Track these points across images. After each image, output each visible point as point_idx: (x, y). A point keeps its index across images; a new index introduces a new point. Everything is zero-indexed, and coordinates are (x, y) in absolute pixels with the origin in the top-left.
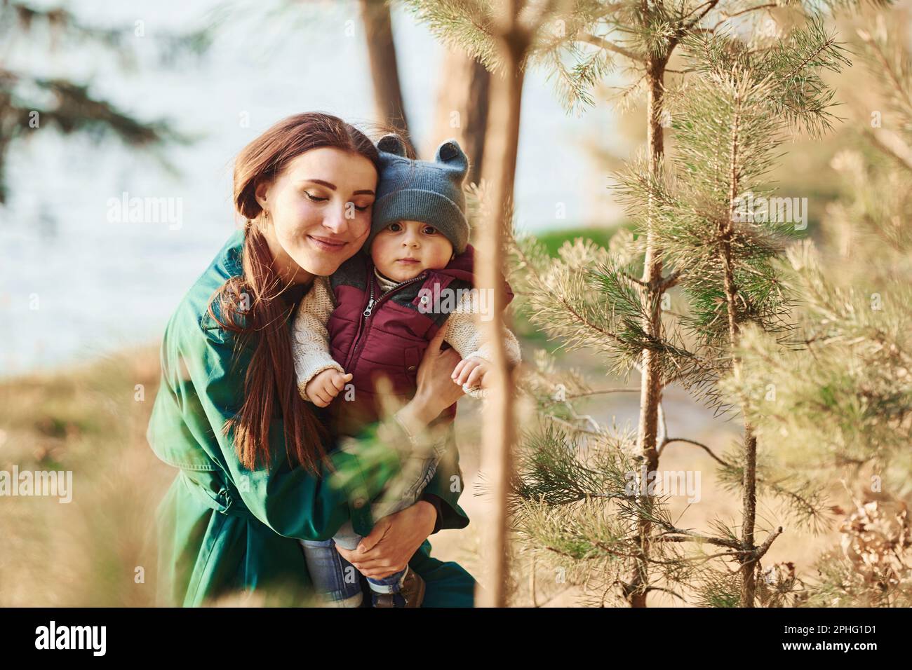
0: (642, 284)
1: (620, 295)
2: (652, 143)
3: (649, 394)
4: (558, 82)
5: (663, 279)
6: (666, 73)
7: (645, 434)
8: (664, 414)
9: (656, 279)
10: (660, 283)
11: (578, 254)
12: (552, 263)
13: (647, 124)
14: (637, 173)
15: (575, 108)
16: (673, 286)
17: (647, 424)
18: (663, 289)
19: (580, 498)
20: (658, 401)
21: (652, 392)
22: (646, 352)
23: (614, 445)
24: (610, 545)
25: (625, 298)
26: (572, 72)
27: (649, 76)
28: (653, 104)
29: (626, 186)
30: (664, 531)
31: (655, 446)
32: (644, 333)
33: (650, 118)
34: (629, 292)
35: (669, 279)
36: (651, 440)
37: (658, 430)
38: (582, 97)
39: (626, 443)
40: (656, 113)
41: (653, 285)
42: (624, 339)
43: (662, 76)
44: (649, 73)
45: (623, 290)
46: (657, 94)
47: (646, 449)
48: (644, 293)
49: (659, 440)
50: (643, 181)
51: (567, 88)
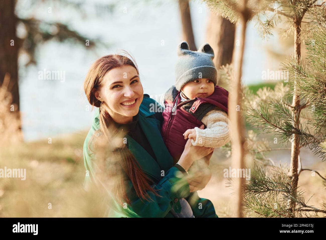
0: (292, 107)
1: (283, 112)
2: (296, 51)
3: (294, 151)
4: (259, 27)
5: (300, 105)
6: (302, 23)
7: (293, 167)
8: (300, 159)
9: (298, 105)
10: (299, 107)
11: (264, 94)
12: (255, 98)
13: (294, 43)
14: (291, 63)
15: (266, 37)
16: (304, 108)
17: (294, 163)
18: (300, 109)
19: (267, 191)
20: (298, 154)
21: (296, 150)
22: (293, 135)
23: (280, 172)
24: (280, 211)
25: (285, 113)
26: (264, 23)
27: (295, 24)
28: (297, 35)
29: (287, 69)
30: (302, 206)
31: (297, 172)
32: (293, 127)
33: (295, 41)
34: (287, 111)
35: (303, 105)
36: (295, 170)
37: (298, 165)
38: (268, 33)
39: (285, 171)
40: (298, 39)
41: (296, 108)
42: (285, 130)
43: (300, 24)
44: (295, 23)
45: (284, 110)
46: (298, 31)
47: (294, 174)
48: (293, 111)
49: (299, 169)
50: (293, 67)
51: (262, 30)
